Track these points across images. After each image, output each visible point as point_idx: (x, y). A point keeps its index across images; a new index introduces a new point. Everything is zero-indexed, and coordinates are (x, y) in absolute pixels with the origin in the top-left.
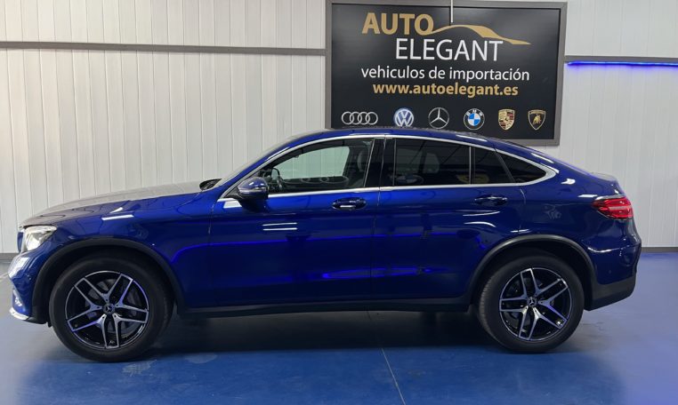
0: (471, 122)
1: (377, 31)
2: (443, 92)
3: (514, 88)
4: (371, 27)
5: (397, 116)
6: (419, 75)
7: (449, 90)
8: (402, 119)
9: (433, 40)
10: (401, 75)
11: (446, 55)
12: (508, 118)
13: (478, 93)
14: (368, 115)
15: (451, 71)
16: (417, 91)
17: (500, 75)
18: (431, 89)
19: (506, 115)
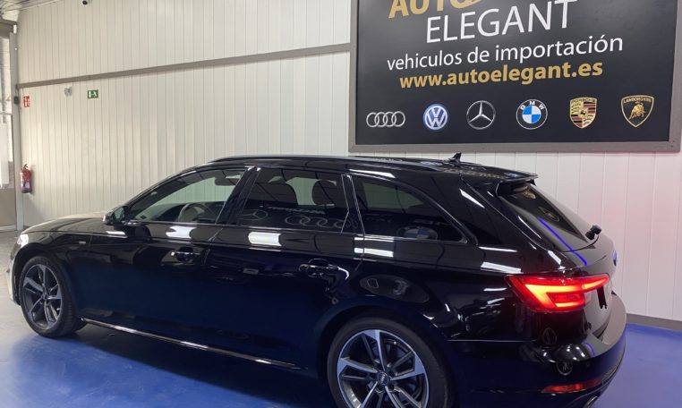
0: (527, 119)
1: (405, 13)
2: (487, 80)
3: (595, 66)
4: (399, 8)
5: (427, 114)
6: (456, 60)
7: (495, 76)
8: (433, 118)
9: (474, 13)
10: (433, 62)
11: (490, 29)
12: (586, 110)
13: (537, 77)
14: (394, 114)
15: (497, 51)
16: (452, 81)
17: (572, 48)
18: (470, 77)
19: (581, 106)
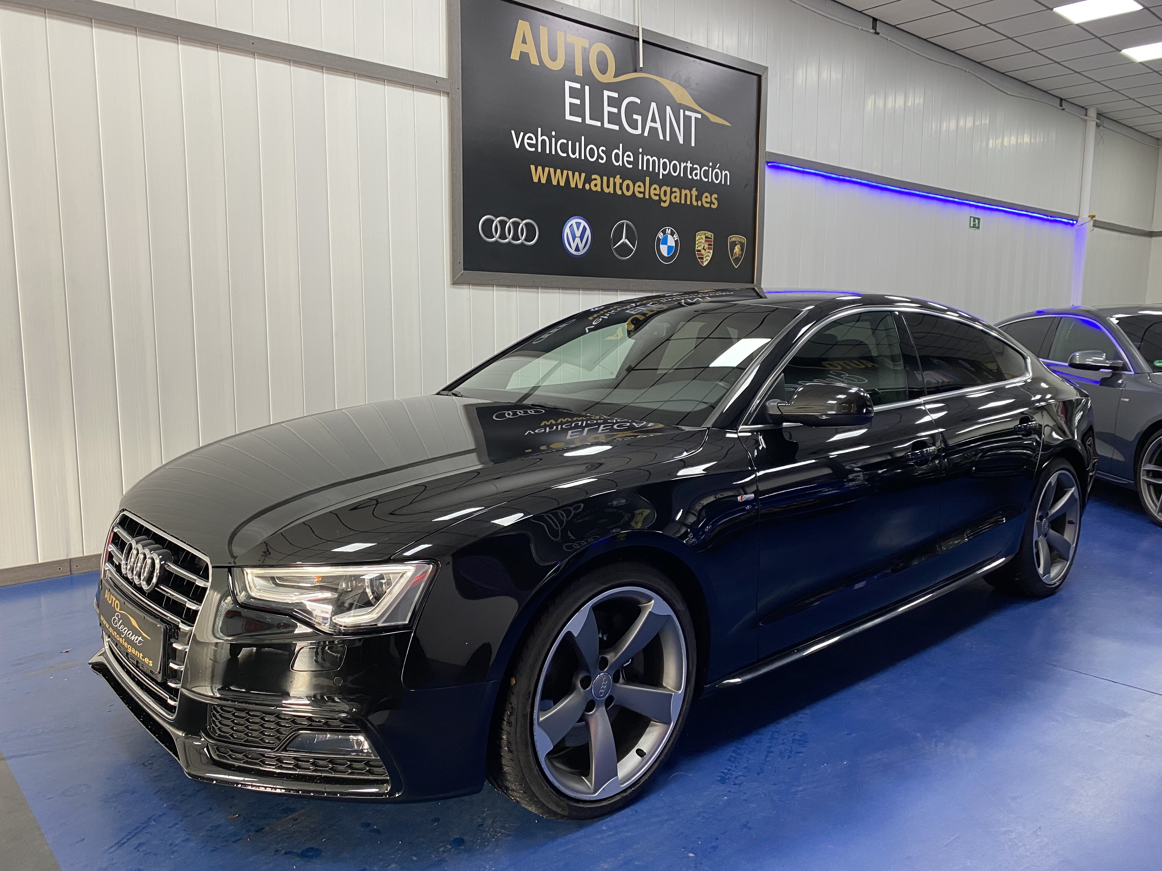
0: (664, 250)
1: (534, 61)
2: (629, 194)
3: (713, 199)
4: (525, 48)
5: (567, 230)
6: (600, 157)
7: (638, 189)
8: (574, 237)
9: (616, 95)
10: (574, 153)
11: (634, 124)
12: (706, 246)
13: (673, 199)
14: (522, 224)
15: (640, 156)
16: (596, 185)
17: (698, 171)
18: (615, 184)
19: (703, 241)
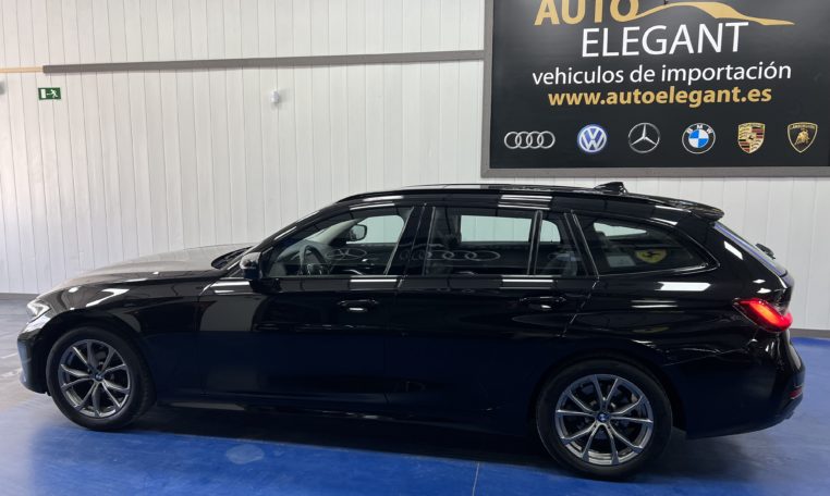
0: (694, 143)
1: (555, 21)
2: (651, 101)
3: (764, 93)
4: (547, 15)
5: (582, 135)
6: (616, 78)
7: (661, 97)
8: (589, 140)
9: (638, 28)
10: (589, 79)
11: (659, 47)
12: (754, 135)
13: (706, 100)
14: (541, 135)
15: (663, 71)
16: (612, 100)
17: (743, 72)
18: (633, 97)
19: (750, 131)
